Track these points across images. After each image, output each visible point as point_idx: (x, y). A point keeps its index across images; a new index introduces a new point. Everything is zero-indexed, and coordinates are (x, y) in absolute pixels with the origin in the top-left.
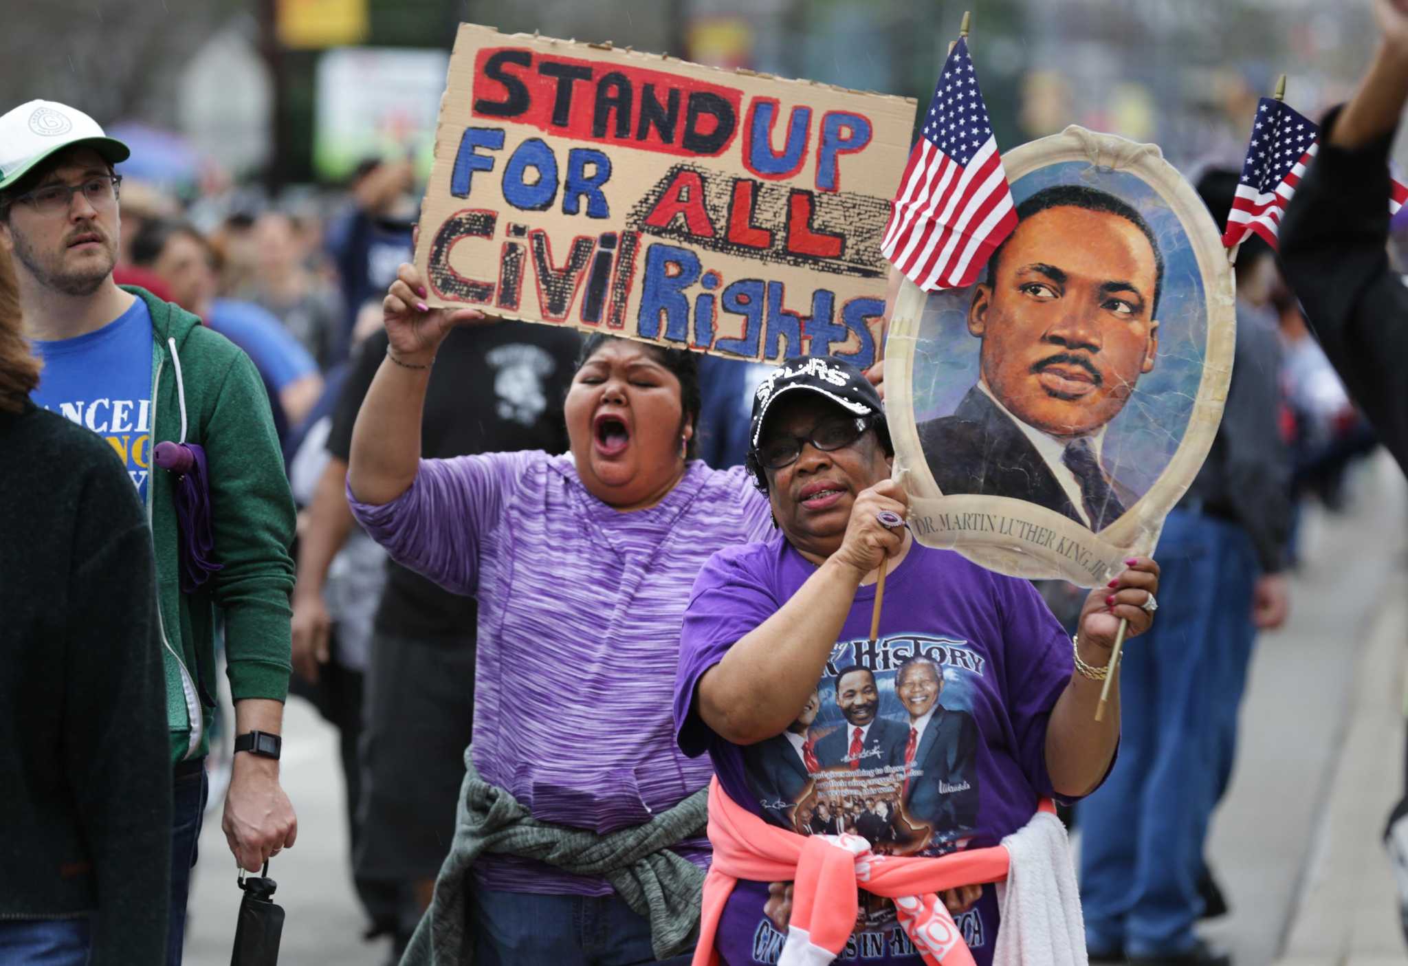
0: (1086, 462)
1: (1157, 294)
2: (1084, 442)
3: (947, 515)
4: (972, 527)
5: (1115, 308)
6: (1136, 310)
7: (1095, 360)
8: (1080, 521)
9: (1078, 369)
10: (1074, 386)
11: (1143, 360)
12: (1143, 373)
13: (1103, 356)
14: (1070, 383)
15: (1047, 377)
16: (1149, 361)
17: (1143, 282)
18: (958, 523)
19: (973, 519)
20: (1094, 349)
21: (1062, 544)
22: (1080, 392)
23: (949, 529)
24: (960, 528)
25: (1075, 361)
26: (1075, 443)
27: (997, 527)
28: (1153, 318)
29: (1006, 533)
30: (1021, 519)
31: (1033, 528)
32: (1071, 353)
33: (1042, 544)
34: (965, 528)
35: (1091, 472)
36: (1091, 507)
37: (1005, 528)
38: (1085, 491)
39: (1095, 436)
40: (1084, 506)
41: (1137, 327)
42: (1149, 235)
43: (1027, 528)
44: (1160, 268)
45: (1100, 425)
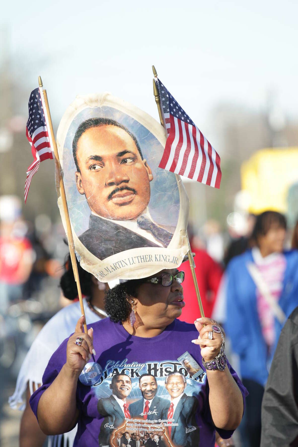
0: (149, 224)
1: (139, 150)
2: (143, 217)
3: (107, 267)
4: (119, 267)
5: (126, 162)
6: (134, 159)
7: (129, 185)
8: (158, 246)
9: (125, 191)
10: (127, 198)
11: (148, 176)
12: (150, 181)
13: (132, 183)
14: (125, 198)
15: (115, 200)
16: (150, 176)
17: (131, 146)
18: (113, 268)
19: (117, 264)
20: (127, 181)
21: (156, 258)
22: (131, 200)
23: (111, 272)
24: (115, 270)
25: (122, 189)
26: (140, 219)
27: (128, 263)
28: (143, 159)
29: (133, 264)
30: (135, 256)
31: (142, 257)
32: (119, 187)
33: (148, 261)
34: (116, 269)
35: (152, 227)
36: (159, 239)
37: (132, 262)
38: (154, 234)
39: (146, 213)
40: (156, 240)
41: (138, 165)
42: (123, 128)
43: (139, 258)
44: (134, 139)
45: (145, 208)
